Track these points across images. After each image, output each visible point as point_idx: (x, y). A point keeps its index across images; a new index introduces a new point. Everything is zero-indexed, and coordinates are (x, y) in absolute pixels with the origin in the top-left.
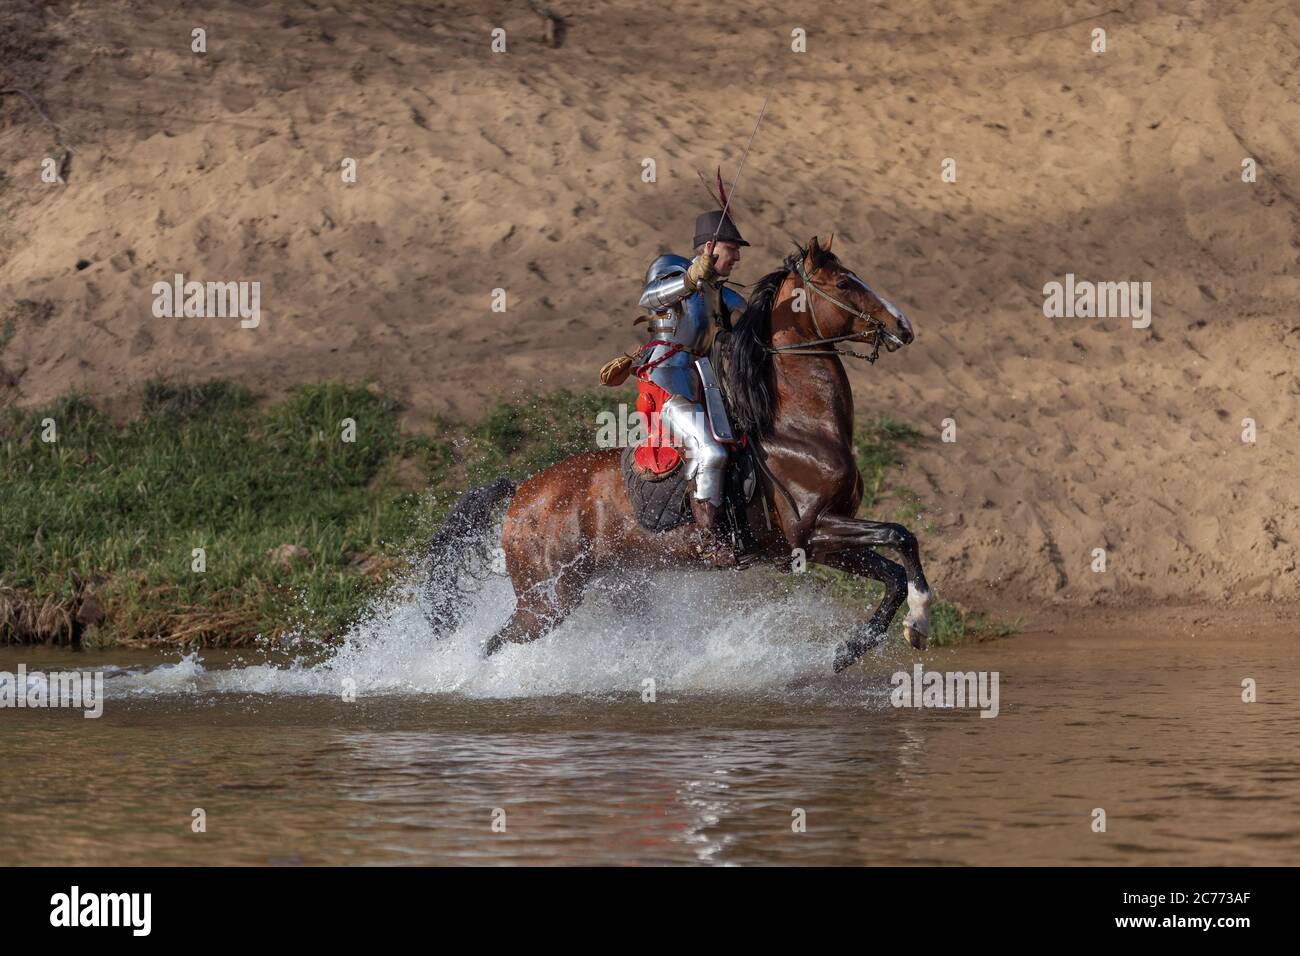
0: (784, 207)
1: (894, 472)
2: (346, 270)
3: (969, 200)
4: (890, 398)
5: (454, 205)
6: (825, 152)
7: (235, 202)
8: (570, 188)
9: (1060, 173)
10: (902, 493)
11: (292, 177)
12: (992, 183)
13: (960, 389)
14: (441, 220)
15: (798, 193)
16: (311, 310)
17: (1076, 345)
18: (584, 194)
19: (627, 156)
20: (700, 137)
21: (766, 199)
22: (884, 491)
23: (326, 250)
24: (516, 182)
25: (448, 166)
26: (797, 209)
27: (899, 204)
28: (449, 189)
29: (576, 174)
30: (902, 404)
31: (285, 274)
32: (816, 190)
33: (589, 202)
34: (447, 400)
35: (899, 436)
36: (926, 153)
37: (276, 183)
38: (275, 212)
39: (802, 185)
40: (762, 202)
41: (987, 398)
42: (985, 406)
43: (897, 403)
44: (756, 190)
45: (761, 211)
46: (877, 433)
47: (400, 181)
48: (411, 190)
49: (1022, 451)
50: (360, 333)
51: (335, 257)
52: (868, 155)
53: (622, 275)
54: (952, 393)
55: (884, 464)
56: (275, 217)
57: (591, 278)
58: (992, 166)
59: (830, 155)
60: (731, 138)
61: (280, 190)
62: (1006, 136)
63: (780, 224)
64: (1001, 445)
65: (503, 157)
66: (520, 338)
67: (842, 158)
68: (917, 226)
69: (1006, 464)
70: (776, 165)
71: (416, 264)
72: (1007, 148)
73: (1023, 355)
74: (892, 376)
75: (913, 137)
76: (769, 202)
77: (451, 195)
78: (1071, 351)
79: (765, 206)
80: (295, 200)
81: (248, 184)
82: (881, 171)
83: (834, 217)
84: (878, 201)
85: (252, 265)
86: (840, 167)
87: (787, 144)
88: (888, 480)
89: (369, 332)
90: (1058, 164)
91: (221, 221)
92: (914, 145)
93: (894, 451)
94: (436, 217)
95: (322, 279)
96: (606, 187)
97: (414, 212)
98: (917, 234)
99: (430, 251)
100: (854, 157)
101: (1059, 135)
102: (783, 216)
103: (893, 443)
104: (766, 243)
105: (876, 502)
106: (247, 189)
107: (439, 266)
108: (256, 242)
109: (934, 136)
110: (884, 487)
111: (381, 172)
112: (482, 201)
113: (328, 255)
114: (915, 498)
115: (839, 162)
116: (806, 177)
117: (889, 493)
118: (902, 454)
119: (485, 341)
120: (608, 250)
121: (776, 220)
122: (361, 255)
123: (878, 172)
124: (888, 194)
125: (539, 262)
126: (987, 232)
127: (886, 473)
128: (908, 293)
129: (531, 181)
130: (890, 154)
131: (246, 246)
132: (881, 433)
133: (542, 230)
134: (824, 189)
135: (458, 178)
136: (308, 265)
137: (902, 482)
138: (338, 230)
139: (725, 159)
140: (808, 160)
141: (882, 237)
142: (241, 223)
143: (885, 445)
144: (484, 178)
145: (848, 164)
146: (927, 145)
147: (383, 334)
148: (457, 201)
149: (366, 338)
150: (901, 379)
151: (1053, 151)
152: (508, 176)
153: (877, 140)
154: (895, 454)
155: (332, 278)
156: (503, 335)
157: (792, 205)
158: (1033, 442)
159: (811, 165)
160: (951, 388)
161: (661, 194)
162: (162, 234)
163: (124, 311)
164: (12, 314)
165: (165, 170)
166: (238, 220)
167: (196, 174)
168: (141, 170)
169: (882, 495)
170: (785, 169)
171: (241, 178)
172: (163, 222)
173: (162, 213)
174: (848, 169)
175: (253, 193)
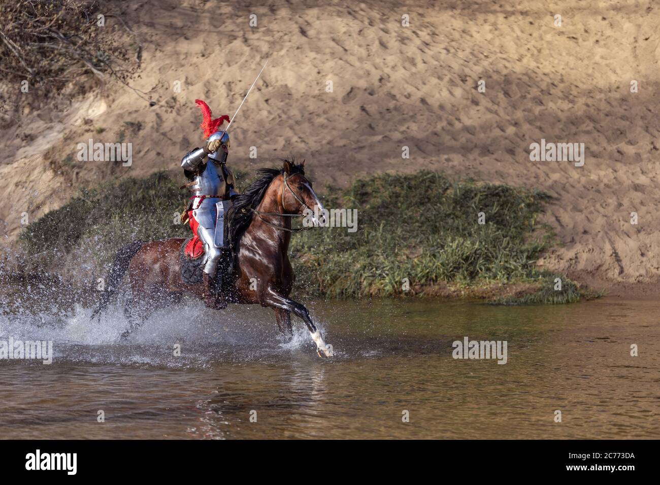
0: (476, 78)
1: (540, 215)
2: (275, 109)
3: (562, 75)
4: (535, 177)
5: (323, 76)
6: (493, 50)
7: (220, 73)
8: (376, 68)
9: (603, 62)
10: (545, 226)
11: (246, 61)
12: (572, 66)
13: (566, 173)
14: (318, 83)
15: (483, 72)
16: (262, 129)
17: (619, 152)
18: (383, 71)
19: (401, 52)
20: (434, 42)
21: (468, 74)
22: (537, 225)
23: (266, 99)
24: (351, 65)
25: (318, 56)
27: (530, 78)
28: (320, 68)
29: (378, 61)
30: (541, 181)
31: (248, 110)
32: (491, 70)
33: (386, 75)
34: (331, 177)
35: (542, 198)
36: (539, 51)
37: (239, 64)
38: (239, 79)
39: (484, 67)
40: (466, 76)
41: (579, 178)
42: (579, 182)
43: (538, 180)
44: (463, 70)
45: (466, 81)
46: (532, 196)
47: (297, 64)
48: (302, 68)
49: (598, 206)
50: (286, 141)
51: (270, 102)
52: (513, 51)
53: (405, 113)
54: (564, 176)
55: (537, 212)
56: (240, 81)
57: (390, 114)
58: (571, 58)
59: (495, 51)
60: (448, 43)
61: (241, 68)
62: (577, 43)
64: (588, 202)
65: (343, 52)
66: (361, 145)
67: (501, 53)
68: (540, 90)
69: (591, 213)
70: (471, 57)
71: (308, 106)
72: (578, 49)
73: (594, 157)
74: (534, 167)
75: (533, 42)
76: (470, 76)
77: (321, 71)
78: (616, 155)
79: (468, 78)
80: (249, 73)
81: (226, 64)
83: (500, 84)
84: (520, 76)
85: (232, 105)
86: (501, 58)
87: (474, 46)
88: (538, 220)
89: (290, 141)
90: (602, 57)
91: (215, 83)
92: (534, 47)
93: (539, 205)
94: (315, 82)
95: (265, 113)
96: (393, 67)
97: (305, 79)
98: (540, 94)
99: (315, 100)
100: (506, 52)
101: (602, 43)
103: (539, 201)
104: (470, 97)
105: (533, 230)
106: (225, 67)
107: (319, 107)
108: (232, 93)
109: (543, 42)
110: (537, 223)
111: (287, 59)
112: (336, 75)
113: (267, 101)
114: (552, 229)
115: (500, 55)
116: (485, 63)
117: (539, 226)
118: (544, 207)
119: (344, 146)
120: (397, 100)
121: (474, 86)
122: (282, 101)
123: (518, 60)
124: (524, 72)
125: (365, 106)
126: (572, 92)
127: (537, 216)
128: (538, 124)
129: (357, 64)
130: (523, 51)
131: (228, 96)
132: (534, 197)
133: (365, 90)
134: (495, 70)
135: (323, 63)
136: (258, 106)
137: (545, 220)
138: (270, 88)
139: (447, 54)
140: (485, 54)
141: (524, 95)
142: (224, 84)
143: (536, 202)
144: (336, 62)
145: (504, 56)
146: (539, 47)
147: (296, 142)
148: (324, 74)
149: (289, 144)
150: (539, 168)
151: (599, 51)
152: (347, 62)
153: (516, 44)
154: (541, 207)
155: (269, 112)
156: (353, 143)
157: (480, 78)
158: (602, 201)
159: (487, 57)
160: (563, 173)
161: (419, 72)
162: (188, 89)
163: (175, 128)
164: (123, 129)
165: (186, 57)
166: (222, 83)
167: (201, 59)
168: (175, 56)
169: (536, 227)
170: (475, 59)
171: (222, 61)
172: (188, 83)
173: (187, 78)
174: (504, 59)
175: (228, 69)
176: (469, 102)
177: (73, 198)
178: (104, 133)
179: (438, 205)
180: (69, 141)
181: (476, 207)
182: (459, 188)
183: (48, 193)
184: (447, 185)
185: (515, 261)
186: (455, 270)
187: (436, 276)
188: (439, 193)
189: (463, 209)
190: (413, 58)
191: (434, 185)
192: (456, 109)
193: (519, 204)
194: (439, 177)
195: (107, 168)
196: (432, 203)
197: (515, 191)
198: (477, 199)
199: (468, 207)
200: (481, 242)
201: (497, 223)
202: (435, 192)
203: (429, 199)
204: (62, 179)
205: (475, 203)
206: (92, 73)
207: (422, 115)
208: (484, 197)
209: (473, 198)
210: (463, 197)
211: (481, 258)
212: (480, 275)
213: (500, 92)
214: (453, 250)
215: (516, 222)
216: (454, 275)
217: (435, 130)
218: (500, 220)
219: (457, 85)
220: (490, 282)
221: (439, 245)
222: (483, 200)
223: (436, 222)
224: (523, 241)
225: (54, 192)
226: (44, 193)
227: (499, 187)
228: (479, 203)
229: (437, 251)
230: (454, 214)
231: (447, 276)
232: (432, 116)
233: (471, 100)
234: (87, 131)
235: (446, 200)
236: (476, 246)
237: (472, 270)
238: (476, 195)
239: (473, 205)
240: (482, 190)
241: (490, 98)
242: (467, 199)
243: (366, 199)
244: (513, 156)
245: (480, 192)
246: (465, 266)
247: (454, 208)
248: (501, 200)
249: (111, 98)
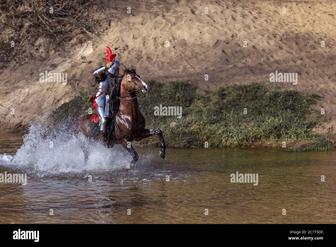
0: (281, 36)
1: (314, 106)
2: (179, 51)
3: (325, 34)
4: (311, 86)
5: (203, 34)
6: (290, 21)
7: (150, 33)
8: (230, 31)
10: (316, 111)
11: (164, 27)
12: (331, 29)
13: (328, 84)
14: (200, 38)
15: (285, 32)
16: (171, 61)
18: (233, 32)
19: (243, 22)
20: (260, 17)
22: (312, 111)
23: (173, 46)
24: (217, 29)
25: (201, 24)
26: (285, 37)
27: (309, 35)
28: (201, 30)
29: (231, 27)
30: (314, 88)
31: (164, 52)
32: (289, 32)
33: (235, 34)
34: (207, 86)
35: (315, 97)
36: (314, 22)
37: (160, 28)
38: (160, 36)
39: (285, 30)
40: (276, 34)
42: (334, 89)
43: (313, 88)
44: (275, 31)
45: (276, 37)
47: (189, 28)
48: (192, 31)
51: (176, 48)
52: (300, 22)
53: (245, 53)
54: (326, 86)
55: (312, 104)
56: (161, 37)
57: (237, 54)
58: (330, 25)
59: (291, 22)
60: (267, 18)
61: (161, 30)
62: (333, 17)
63: (281, 40)
65: (213, 22)
66: (222, 69)
67: (294, 22)
68: (314, 41)
70: (279, 25)
71: (195, 50)
72: (334, 21)
74: (311, 81)
75: (311, 17)
76: (278, 35)
77: (202, 32)
79: (277, 36)
80: (165, 33)
81: (153, 28)
82: (304, 26)
83: (294, 39)
84: (304, 35)
85: (156, 49)
87: (280, 19)
88: (312, 108)
89: (186, 67)
91: (148, 38)
92: (311, 19)
94: (199, 38)
95: (173, 53)
96: (239, 30)
97: (193, 36)
98: (314, 44)
99: (199, 47)
100: (297, 22)
102: (282, 38)
104: (278, 45)
105: (310, 114)
106: (153, 30)
107: (201, 50)
108: (157, 43)
109: (316, 17)
110: (312, 110)
111: (185, 26)
112: (209, 34)
113: (174, 47)
114: (320, 112)
115: (293, 24)
116: (286, 28)
117: (313, 111)
119: (214, 70)
120: (240, 47)
121: (280, 39)
122: (182, 47)
123: (303, 26)
124: (306, 33)
125: (224, 50)
126: (331, 43)
127: (312, 106)
128: (313, 59)
129: (221, 28)
130: (305, 22)
131: (154, 44)
132: (310, 96)
133: (224, 41)
134: (291, 31)
135: (203, 28)
136: (169, 50)
137: (316, 108)
138: (176, 41)
139: (267, 23)
140: (286, 23)
141: (306, 44)
142: (153, 38)
143: (312, 99)
144: (209, 27)
145: (296, 24)
146: (314, 19)
147: (189, 68)
148: (203, 33)
149: (185, 69)
150: (313, 82)
152: (215, 27)
153: (302, 18)
154: (314, 101)
155: (175, 53)
156: (218, 69)
157: (283, 35)
159: (287, 24)
160: (326, 84)
161: (252, 32)
162: (134, 41)
163: (127, 61)
164: (101, 61)
165: (133, 25)
166: (152, 38)
167: (141, 26)
168: (128, 24)
169: (311, 112)
170: (281, 26)
171: (152, 27)
172: (134, 38)
173: (134, 36)
174: (296, 26)
175: (154, 31)
176: (277, 48)
177: (75, 97)
178: (92, 64)
179: (261, 100)
180: (74, 68)
181: (281, 101)
182: (272, 92)
183: (63, 94)
184: (266, 90)
185: (301, 129)
186: (270, 134)
187: (260, 137)
188: (262, 94)
189: (274, 102)
190: (249, 25)
191: (259, 90)
192: (271, 51)
193: (303, 100)
194: (262, 86)
195: (93, 81)
196: (258, 99)
197: (301, 93)
198: (281, 97)
199: (277, 101)
200: (283, 119)
201: (292, 109)
202: (260, 94)
203: (257, 97)
204: (70, 87)
205: (280, 99)
206: (86, 33)
207: (253, 54)
208: (285, 96)
209: (279, 97)
210: (274, 96)
211: (283, 128)
212: (282, 136)
213: (294, 43)
214: (269, 124)
215: (301, 109)
216: (269, 136)
217: (260, 62)
218: (293, 108)
219: (271, 39)
220: (288, 140)
221: (262, 121)
222: (284, 98)
223: (260, 109)
224: (305, 119)
225: (67, 93)
226: (62, 93)
227: (293, 91)
228: (282, 99)
229: (261, 124)
230: (269, 105)
231: (266, 137)
232: (258, 55)
233: (278, 47)
234: (83, 62)
235: (265, 98)
236: (281, 122)
237: (278, 134)
238: (281, 95)
239: (279, 100)
240: (284, 93)
241: (289, 46)
242: (276, 97)
243: (225, 97)
244: (300, 76)
245: (283, 94)
246: (275, 131)
247: (269, 102)
248: (294, 98)
249: (95, 46)
